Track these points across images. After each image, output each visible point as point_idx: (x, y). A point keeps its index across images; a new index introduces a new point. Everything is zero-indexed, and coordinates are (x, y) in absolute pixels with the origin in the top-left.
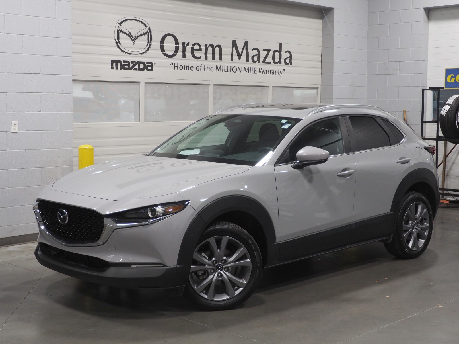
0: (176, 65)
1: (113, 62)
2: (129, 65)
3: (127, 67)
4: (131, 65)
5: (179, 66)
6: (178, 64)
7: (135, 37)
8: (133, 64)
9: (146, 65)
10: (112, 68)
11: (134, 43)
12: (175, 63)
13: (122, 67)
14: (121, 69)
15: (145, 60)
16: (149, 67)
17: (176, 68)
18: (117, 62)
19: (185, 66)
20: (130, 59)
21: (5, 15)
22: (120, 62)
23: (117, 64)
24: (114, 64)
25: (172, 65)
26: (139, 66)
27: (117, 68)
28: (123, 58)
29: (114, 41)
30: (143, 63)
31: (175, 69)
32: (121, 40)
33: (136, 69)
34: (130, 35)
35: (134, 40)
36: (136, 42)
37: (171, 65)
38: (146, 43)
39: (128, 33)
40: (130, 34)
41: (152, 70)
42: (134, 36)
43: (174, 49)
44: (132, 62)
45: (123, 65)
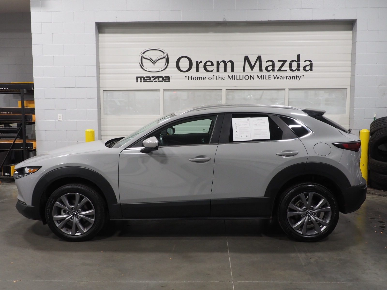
0: (190, 77)
1: (137, 78)
2: (150, 79)
3: (149, 80)
4: (152, 79)
5: (193, 78)
6: (192, 76)
7: (155, 61)
8: (153, 78)
9: (164, 78)
10: (137, 82)
11: (154, 65)
12: (189, 76)
13: (145, 81)
14: (144, 82)
15: (164, 75)
16: (167, 79)
17: (190, 79)
18: (141, 78)
19: (198, 78)
20: (151, 75)
21: (54, 56)
22: (143, 77)
24: (139, 79)
25: (187, 77)
26: (159, 79)
27: (141, 82)
28: (145, 75)
29: (139, 64)
30: (162, 77)
31: (189, 80)
32: (143, 64)
33: (156, 81)
34: (151, 60)
35: (154, 63)
36: (156, 64)
37: (185, 77)
38: (165, 64)
39: (150, 59)
40: (151, 59)
41: (169, 81)
42: (154, 60)
43: (188, 67)
44: (153, 77)
45: (146, 79)
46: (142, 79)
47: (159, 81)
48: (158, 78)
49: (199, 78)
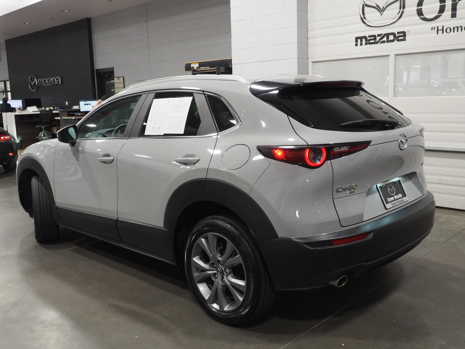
0: (440, 28)
1: (357, 39)
2: (375, 39)
3: (373, 41)
4: (378, 38)
5: (445, 29)
6: (443, 27)
7: (383, 8)
8: (380, 37)
9: (397, 35)
10: (356, 45)
11: (381, 14)
12: (438, 27)
13: (368, 43)
14: (366, 44)
15: (395, 31)
16: (401, 36)
17: (440, 32)
18: (361, 38)
19: (454, 28)
20: (376, 32)
21: (251, 20)
22: (365, 37)
23: (362, 40)
24: (359, 40)
25: (434, 29)
26: (388, 38)
27: (361, 44)
28: (368, 32)
29: (359, 17)
30: (393, 34)
31: (438, 33)
32: (366, 16)
33: (384, 42)
34: (377, 8)
35: (382, 11)
36: (385, 13)
37: (432, 29)
38: (398, 11)
39: (375, 6)
40: (377, 6)
41: (404, 40)
42: (381, 8)
43: (438, 9)
44: (379, 35)
45: (369, 39)
46: (364, 40)
47: (388, 41)
48: (387, 35)
49: (456, 29)
